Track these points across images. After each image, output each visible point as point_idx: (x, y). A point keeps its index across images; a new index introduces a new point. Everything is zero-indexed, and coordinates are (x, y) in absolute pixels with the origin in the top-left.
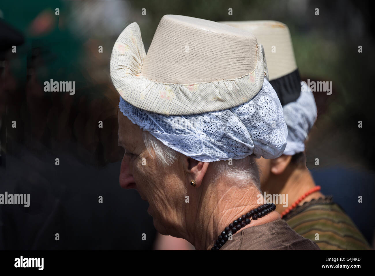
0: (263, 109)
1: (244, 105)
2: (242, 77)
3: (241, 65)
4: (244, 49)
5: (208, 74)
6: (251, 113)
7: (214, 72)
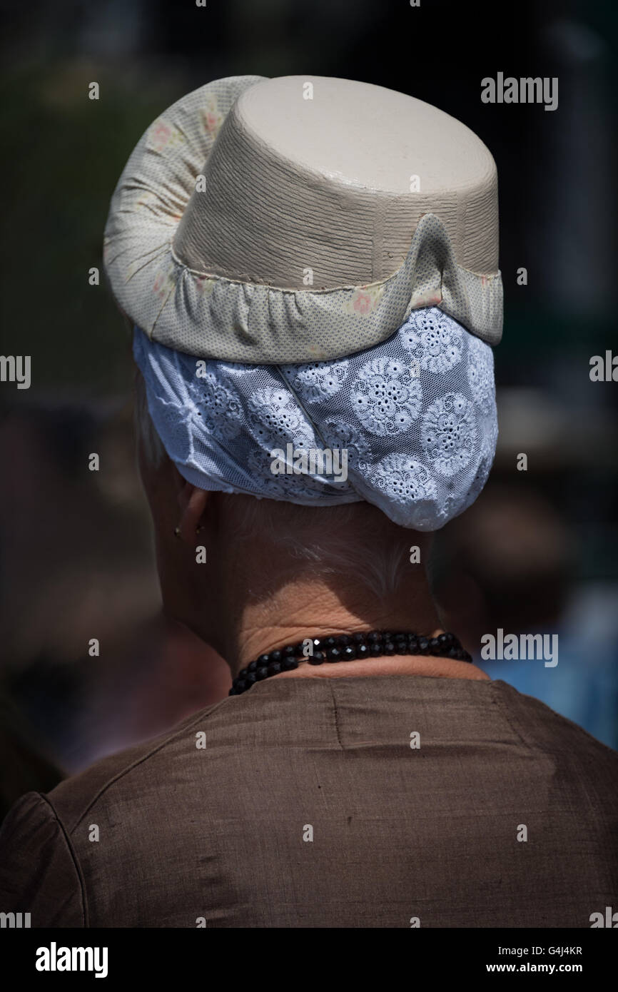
0: (365, 393)
1: (317, 366)
2: (327, 290)
3: (327, 258)
4: (346, 218)
5: (239, 259)
6: (324, 393)
7: (250, 258)
